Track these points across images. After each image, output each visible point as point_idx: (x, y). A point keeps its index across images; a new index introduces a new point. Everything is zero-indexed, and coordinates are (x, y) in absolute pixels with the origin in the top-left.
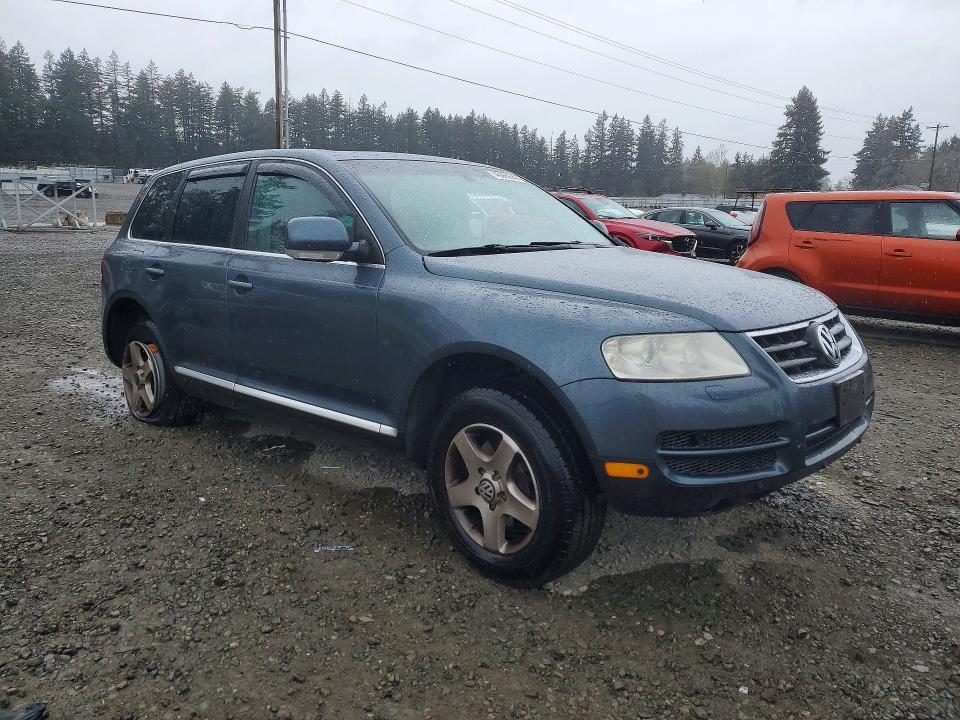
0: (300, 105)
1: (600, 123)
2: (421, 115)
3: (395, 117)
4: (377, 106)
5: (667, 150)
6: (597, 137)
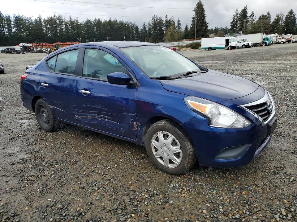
5: (176, 26)
6: (153, 23)
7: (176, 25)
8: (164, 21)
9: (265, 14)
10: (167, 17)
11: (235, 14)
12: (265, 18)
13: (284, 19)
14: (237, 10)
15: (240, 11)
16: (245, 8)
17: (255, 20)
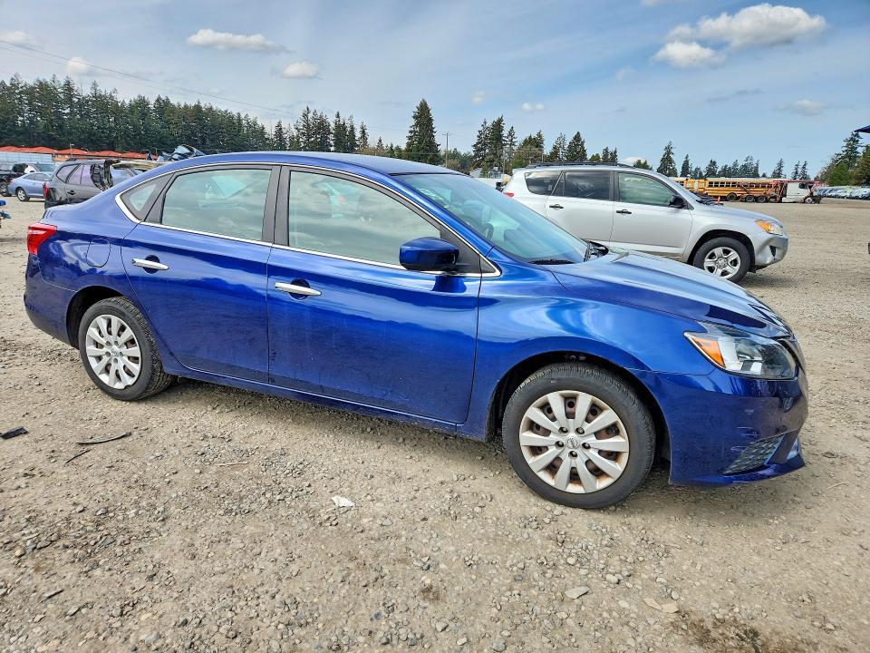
0: (32, 88)
1: (305, 116)
2: (152, 101)
3: (127, 102)
4: (108, 92)
5: (356, 138)
6: (304, 126)
7: (358, 135)
8: (333, 125)
9: (534, 135)
10: (338, 116)
11: (481, 129)
12: (536, 142)
13: (566, 147)
14: (485, 123)
15: (489, 124)
16: (500, 120)
17: (516, 144)
